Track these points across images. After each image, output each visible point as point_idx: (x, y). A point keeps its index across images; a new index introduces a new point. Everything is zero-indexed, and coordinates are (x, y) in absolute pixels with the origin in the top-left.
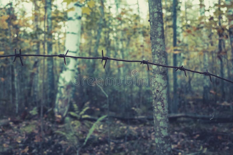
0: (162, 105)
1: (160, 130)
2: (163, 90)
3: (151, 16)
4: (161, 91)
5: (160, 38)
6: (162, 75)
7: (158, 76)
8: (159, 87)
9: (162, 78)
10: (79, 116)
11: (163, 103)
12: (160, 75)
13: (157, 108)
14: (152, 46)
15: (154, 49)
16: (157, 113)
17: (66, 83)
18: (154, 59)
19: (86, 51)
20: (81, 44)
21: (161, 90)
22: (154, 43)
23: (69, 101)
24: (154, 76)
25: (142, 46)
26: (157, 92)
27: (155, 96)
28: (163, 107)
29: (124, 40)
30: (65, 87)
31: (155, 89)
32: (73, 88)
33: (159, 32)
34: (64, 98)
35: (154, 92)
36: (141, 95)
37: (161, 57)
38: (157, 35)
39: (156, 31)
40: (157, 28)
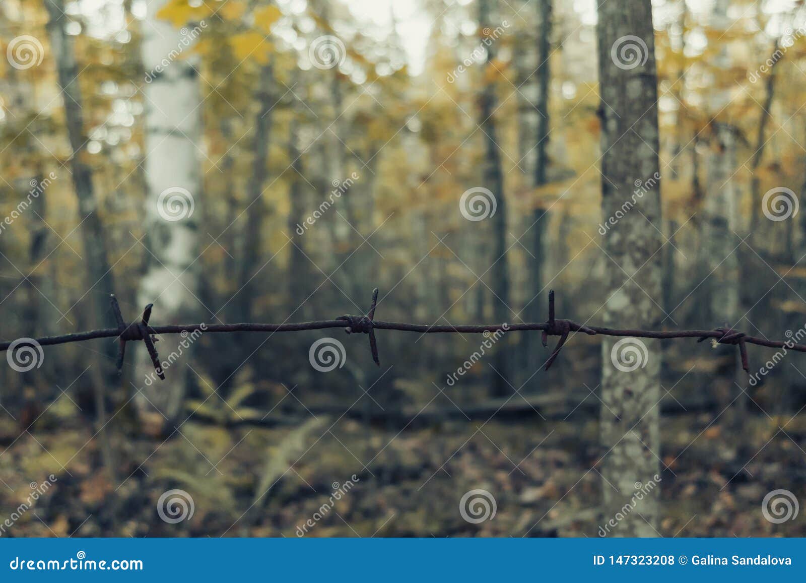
0: (642, 441)
1: (632, 528)
2: (649, 390)
3: (612, 92)
4: (640, 394)
10: (219, 415)
11: (645, 435)
13: (624, 454)
15: (621, 232)
16: (623, 469)
18: (618, 271)
21: (641, 389)
26: (623, 396)
27: (615, 411)
28: (645, 449)
31: (618, 384)
35: (612, 397)
37: (649, 265)
38: (638, 175)
39: (633, 160)
40: (637, 145)
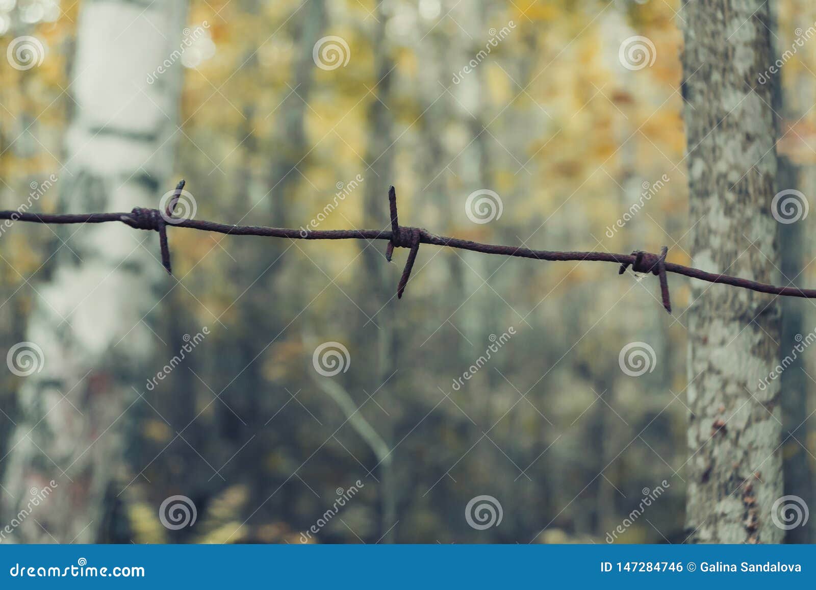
0: (745, 517)
2: (755, 426)
4: (738, 434)
5: (745, 90)
6: (748, 328)
7: (725, 332)
8: (728, 401)
9: (750, 347)
12: (736, 325)
14: (691, 142)
15: (705, 160)
17: (77, 359)
18: (703, 221)
19: (222, 128)
20: (183, 71)
21: (741, 425)
22: (702, 123)
23: (98, 484)
24: (702, 333)
25: (622, 99)
26: (714, 436)
27: (701, 463)
28: (751, 530)
29: (499, 52)
30: (76, 385)
31: (704, 415)
32: (131, 394)
33: (740, 51)
34: (65, 461)
35: (698, 438)
36: (611, 447)
37: (749, 212)
38: (727, 70)
39: (720, 46)
40: (723, 22)
